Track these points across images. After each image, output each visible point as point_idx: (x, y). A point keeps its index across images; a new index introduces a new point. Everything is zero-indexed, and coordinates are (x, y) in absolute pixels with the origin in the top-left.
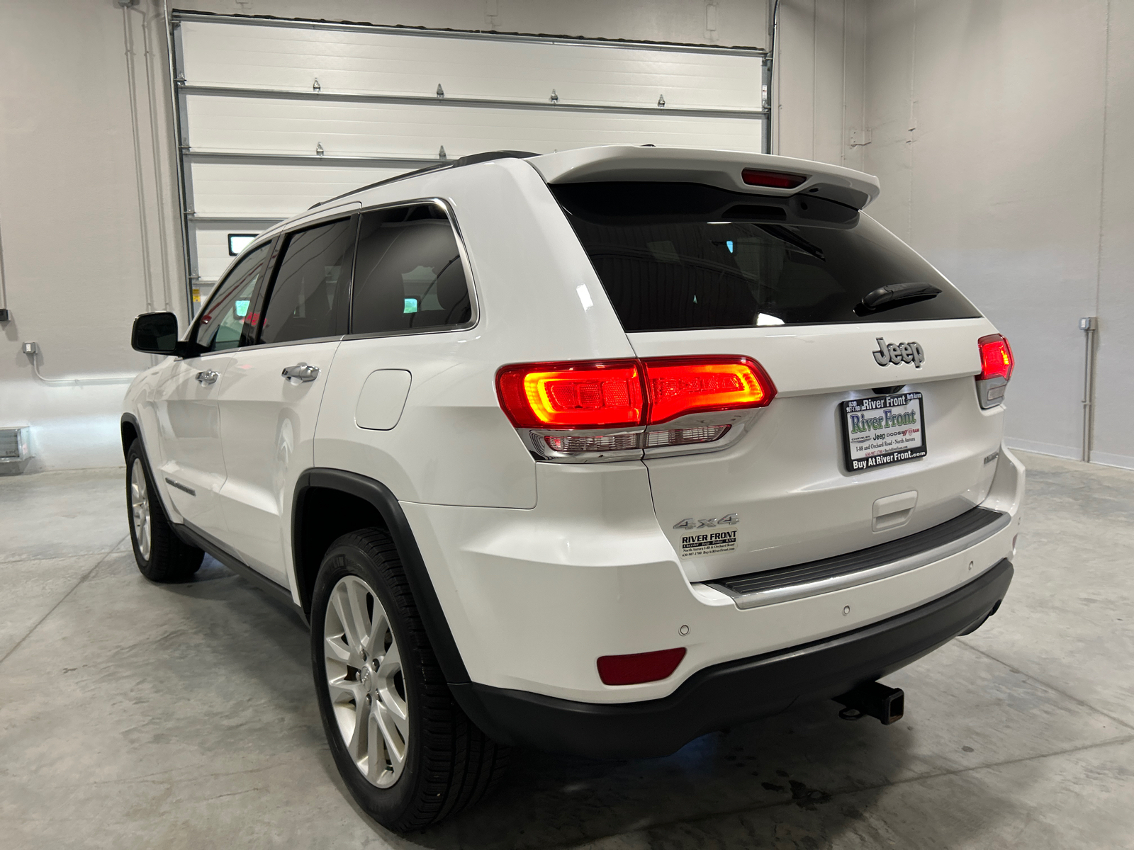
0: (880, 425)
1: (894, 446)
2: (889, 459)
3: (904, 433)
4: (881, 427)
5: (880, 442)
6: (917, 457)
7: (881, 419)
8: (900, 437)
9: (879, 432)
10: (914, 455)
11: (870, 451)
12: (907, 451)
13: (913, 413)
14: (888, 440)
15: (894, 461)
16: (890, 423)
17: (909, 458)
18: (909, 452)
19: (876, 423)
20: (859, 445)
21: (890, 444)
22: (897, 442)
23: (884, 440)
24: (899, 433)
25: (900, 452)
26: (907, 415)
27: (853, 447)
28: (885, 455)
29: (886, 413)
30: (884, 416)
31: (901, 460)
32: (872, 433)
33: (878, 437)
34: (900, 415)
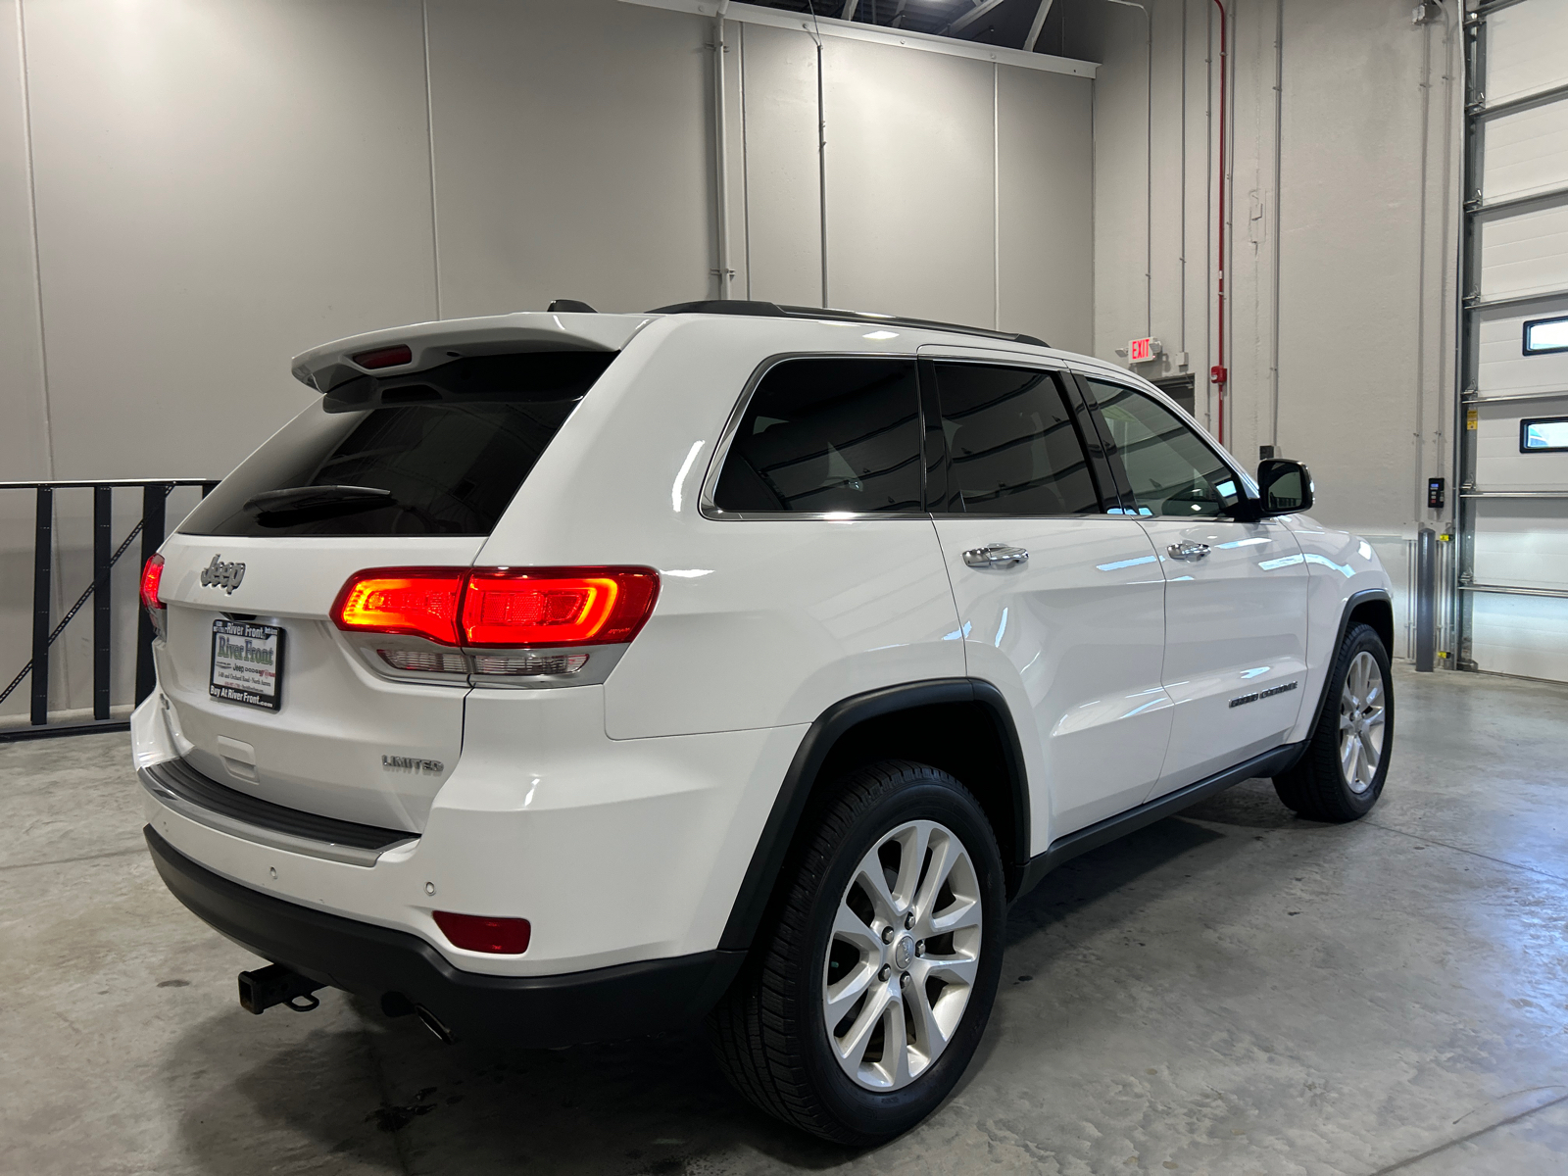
0: (241, 656)
1: (251, 685)
2: (238, 696)
3: (261, 673)
4: (240, 658)
5: (238, 674)
6: (263, 706)
7: (242, 649)
8: (257, 677)
9: (240, 663)
10: (262, 703)
11: (230, 681)
12: (254, 695)
13: (271, 652)
14: (247, 675)
15: (242, 701)
16: (250, 656)
17: (256, 705)
18: (258, 698)
19: (236, 651)
20: (222, 670)
21: (247, 681)
22: (255, 682)
23: (243, 674)
24: (257, 672)
25: (250, 694)
26: (265, 651)
27: (217, 670)
28: (237, 691)
29: (247, 642)
30: (244, 645)
31: (249, 703)
32: (232, 661)
33: (239, 668)
34: (259, 650)
